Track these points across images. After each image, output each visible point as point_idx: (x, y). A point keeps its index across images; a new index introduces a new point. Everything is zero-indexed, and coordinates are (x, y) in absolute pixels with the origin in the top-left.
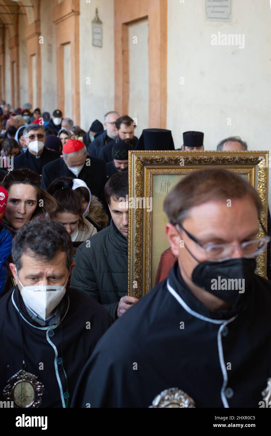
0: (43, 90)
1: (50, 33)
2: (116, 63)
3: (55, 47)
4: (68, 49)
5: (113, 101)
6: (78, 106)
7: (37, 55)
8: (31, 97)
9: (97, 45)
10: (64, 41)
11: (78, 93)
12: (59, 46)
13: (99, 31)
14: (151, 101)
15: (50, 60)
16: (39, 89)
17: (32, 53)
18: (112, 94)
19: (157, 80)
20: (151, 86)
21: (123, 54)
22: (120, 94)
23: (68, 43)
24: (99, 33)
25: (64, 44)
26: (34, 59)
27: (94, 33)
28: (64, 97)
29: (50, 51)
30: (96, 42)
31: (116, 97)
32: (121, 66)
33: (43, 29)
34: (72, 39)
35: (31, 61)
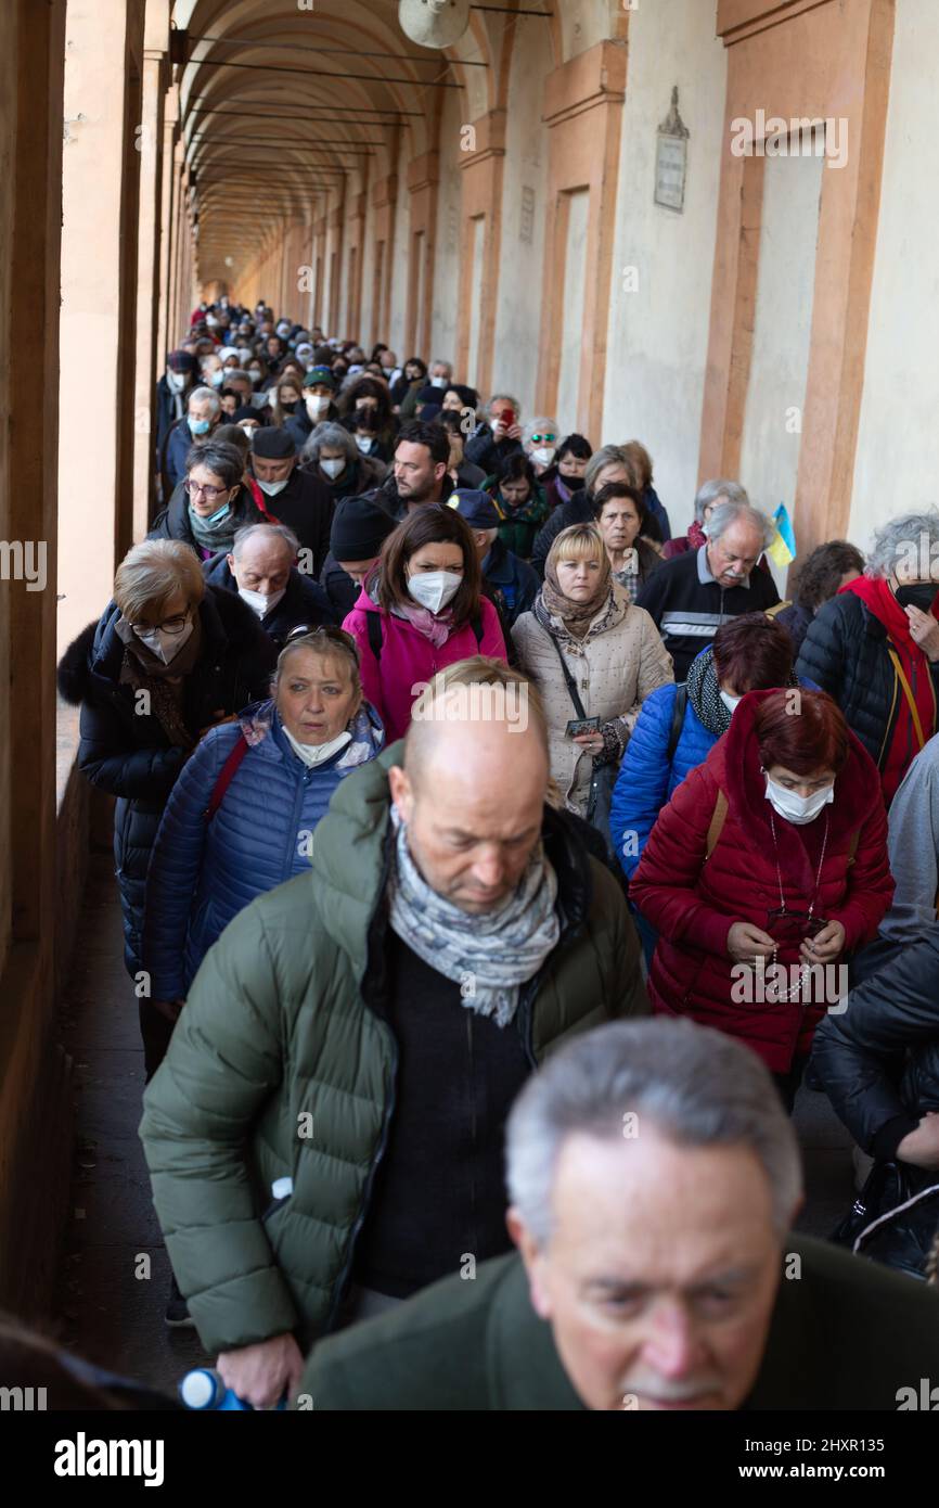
0: (500, 330)
1: (532, 150)
2: (720, 266)
3: (545, 197)
4: (581, 207)
5: (702, 380)
6: (599, 387)
7: (488, 218)
8: (464, 347)
9: (670, 203)
10: (572, 183)
11: (600, 349)
12: (555, 194)
13: (678, 159)
14: (812, 391)
15: (526, 238)
16: (489, 323)
17: (474, 214)
18: (701, 362)
19: (837, 332)
20: (815, 346)
21: (743, 236)
22: (723, 363)
23: (584, 189)
24: (675, 167)
25: (570, 192)
26: (480, 229)
27: (660, 164)
28: (559, 356)
29: (528, 211)
30: (665, 193)
31: (711, 371)
32: (732, 277)
33: (513, 139)
34: (595, 181)
35: (471, 234)
